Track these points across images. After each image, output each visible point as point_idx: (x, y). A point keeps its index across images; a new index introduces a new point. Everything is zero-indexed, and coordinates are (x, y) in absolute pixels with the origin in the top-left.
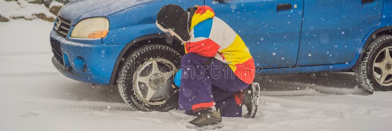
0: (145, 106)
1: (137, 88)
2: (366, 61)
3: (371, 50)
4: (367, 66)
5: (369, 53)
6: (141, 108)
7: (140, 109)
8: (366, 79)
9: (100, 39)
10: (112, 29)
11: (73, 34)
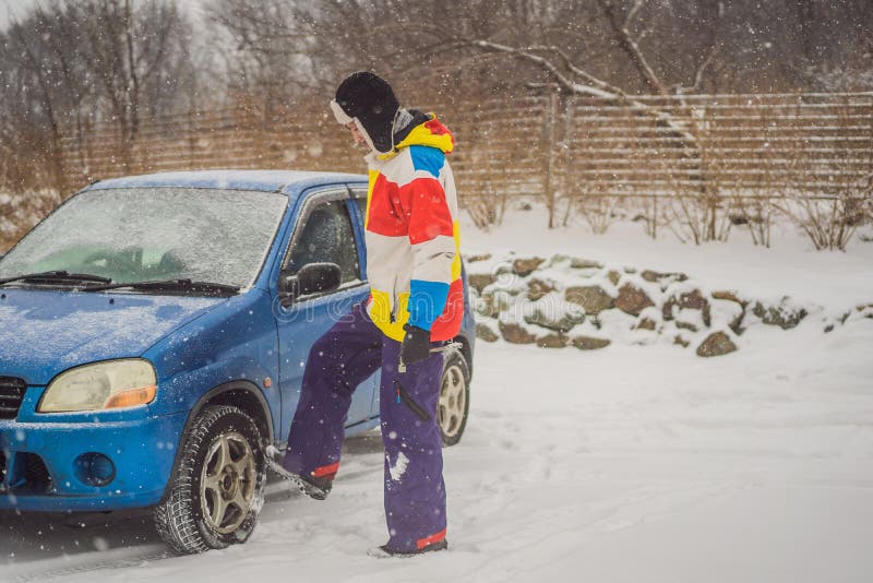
0: (218, 538)
1: (204, 502)
9: (144, 405)
10: (163, 380)
11: (49, 404)
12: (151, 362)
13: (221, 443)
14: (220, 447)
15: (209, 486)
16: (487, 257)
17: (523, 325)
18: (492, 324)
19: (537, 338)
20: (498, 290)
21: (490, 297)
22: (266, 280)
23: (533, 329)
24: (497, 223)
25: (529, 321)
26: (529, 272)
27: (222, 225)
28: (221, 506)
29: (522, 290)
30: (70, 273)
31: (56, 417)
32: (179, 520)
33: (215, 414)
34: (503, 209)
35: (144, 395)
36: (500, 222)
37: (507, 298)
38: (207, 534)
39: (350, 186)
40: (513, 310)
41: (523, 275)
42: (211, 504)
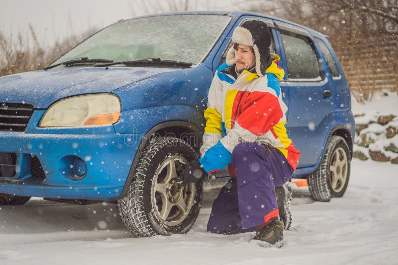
0: (164, 228)
1: (154, 201)
2: (326, 164)
3: (329, 151)
4: (327, 169)
5: (327, 155)
6: (160, 231)
7: (158, 234)
8: (325, 184)
9: (111, 125)
10: (126, 110)
11: (47, 122)
12: (118, 97)
13: (170, 162)
14: (169, 164)
15: (159, 190)
16: (363, 115)
17: (383, 151)
18: (365, 151)
19: (391, 159)
20: (369, 132)
21: (364, 137)
22: (211, 61)
23: (389, 154)
24: (369, 99)
25: (387, 149)
26: (387, 123)
27: (187, 32)
28: (167, 207)
29: (383, 132)
30: (90, 58)
31: (50, 130)
32: (135, 211)
33: (166, 141)
34: (372, 95)
35: (110, 118)
36: (371, 100)
37: (374, 137)
38: (154, 223)
39: (276, 22)
40: (377, 143)
41: (383, 124)
42: (160, 203)
